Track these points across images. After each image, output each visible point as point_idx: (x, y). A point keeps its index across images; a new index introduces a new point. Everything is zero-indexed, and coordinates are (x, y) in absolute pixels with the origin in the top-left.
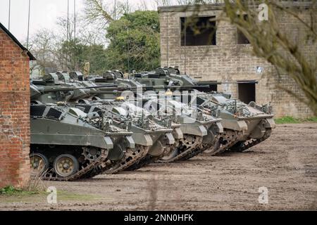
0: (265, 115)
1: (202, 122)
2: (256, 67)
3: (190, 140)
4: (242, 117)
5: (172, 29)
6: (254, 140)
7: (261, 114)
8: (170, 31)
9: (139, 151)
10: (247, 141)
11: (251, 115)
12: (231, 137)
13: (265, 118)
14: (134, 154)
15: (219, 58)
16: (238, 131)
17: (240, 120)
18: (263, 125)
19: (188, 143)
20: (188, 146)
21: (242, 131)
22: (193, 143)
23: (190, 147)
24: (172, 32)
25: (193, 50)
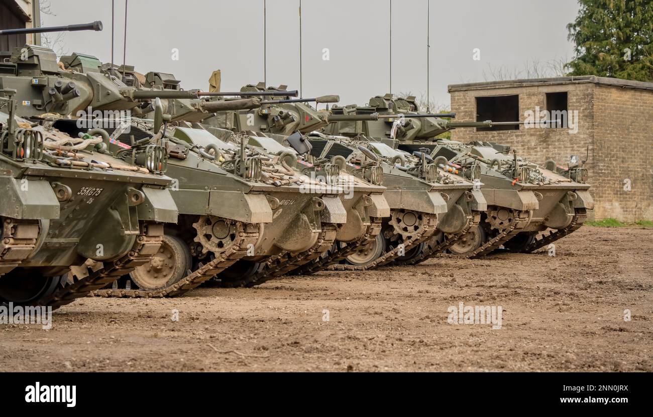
0: (574, 184)
1: (436, 184)
2: (569, 156)
3: (409, 221)
4: (528, 185)
5: (466, 112)
6: (554, 231)
7: (566, 183)
8: (463, 114)
9: (233, 237)
10: (541, 233)
11: (547, 182)
12: (506, 223)
13: (574, 190)
14: (220, 245)
15: (523, 146)
16: (520, 212)
17: (523, 189)
18: (571, 202)
19: (405, 229)
20: (405, 235)
21: (527, 212)
22: (416, 228)
23: (409, 238)
24: (465, 115)
25: (490, 136)
